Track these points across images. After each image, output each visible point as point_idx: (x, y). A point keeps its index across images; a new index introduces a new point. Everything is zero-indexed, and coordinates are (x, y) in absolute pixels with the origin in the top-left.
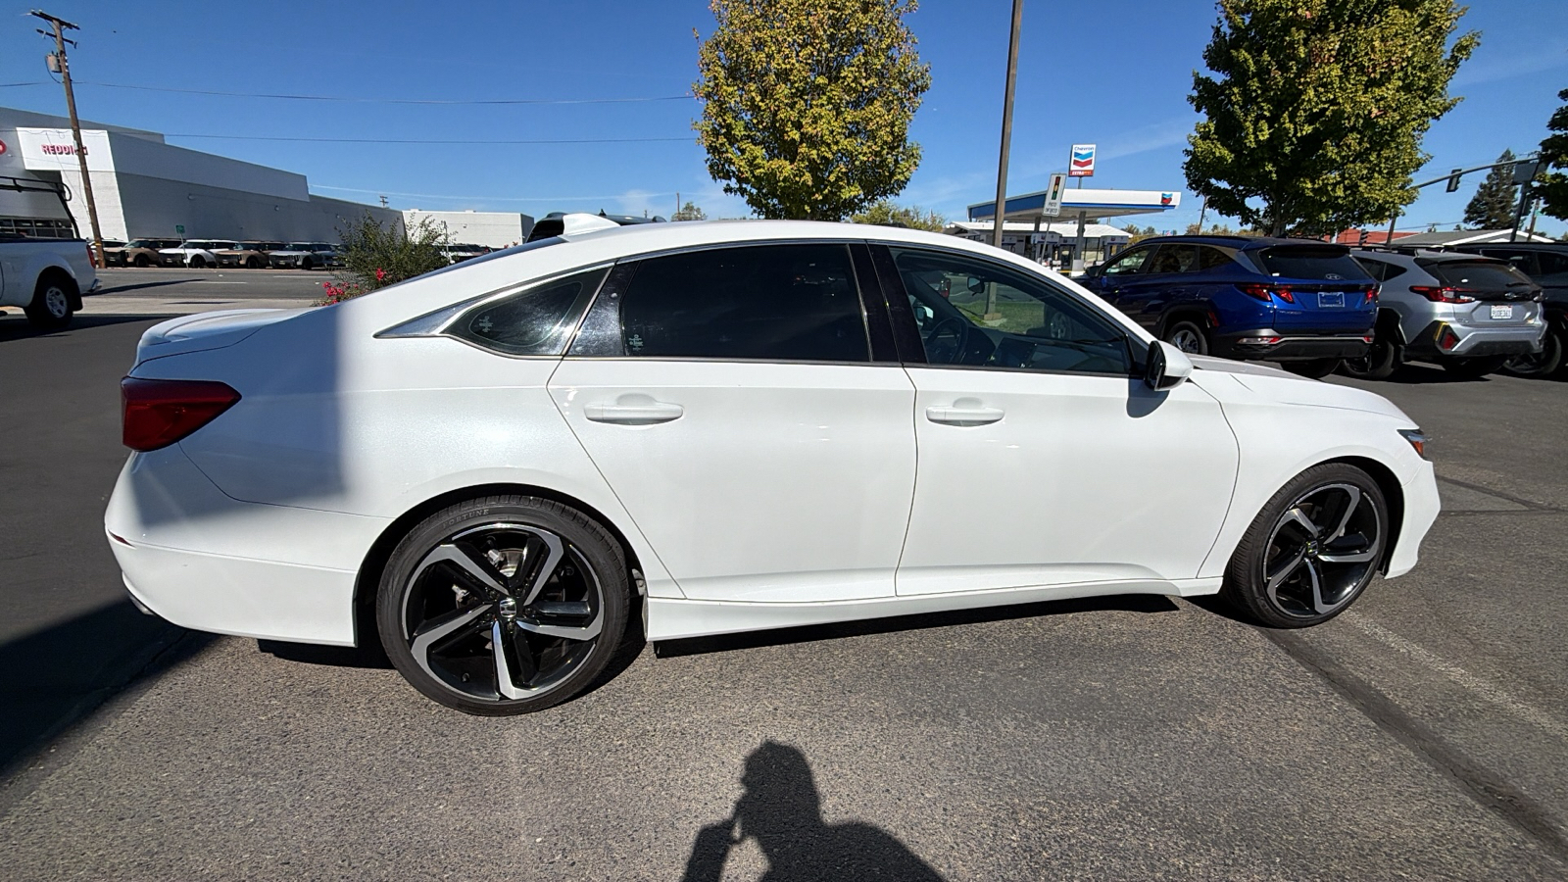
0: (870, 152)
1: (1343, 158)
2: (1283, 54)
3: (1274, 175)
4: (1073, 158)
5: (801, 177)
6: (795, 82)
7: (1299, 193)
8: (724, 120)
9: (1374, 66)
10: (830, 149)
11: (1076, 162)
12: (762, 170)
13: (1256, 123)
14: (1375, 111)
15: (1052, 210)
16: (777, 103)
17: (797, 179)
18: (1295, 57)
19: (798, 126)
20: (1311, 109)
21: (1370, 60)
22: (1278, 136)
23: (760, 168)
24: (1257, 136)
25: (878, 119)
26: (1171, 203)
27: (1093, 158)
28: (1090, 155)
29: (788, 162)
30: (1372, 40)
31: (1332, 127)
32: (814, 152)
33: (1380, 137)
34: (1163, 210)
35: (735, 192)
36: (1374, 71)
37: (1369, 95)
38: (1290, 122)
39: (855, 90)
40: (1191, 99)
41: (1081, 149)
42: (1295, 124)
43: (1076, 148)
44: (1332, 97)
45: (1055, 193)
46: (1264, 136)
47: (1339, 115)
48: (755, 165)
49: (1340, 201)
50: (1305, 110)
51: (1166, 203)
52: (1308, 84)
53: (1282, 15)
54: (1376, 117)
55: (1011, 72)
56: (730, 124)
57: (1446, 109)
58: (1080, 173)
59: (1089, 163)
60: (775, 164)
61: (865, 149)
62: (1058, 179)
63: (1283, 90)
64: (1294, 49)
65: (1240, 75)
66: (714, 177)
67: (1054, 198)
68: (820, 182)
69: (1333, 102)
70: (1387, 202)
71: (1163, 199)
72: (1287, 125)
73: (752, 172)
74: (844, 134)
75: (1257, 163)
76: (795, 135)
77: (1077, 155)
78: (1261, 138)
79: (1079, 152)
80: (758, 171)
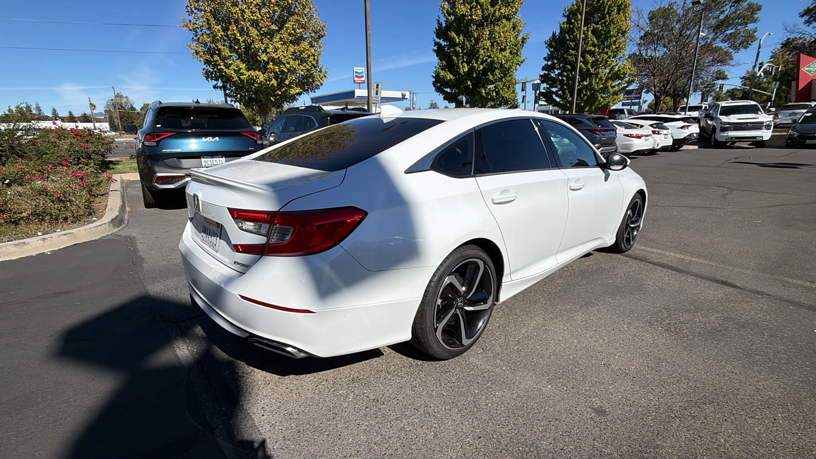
0: (305, 69)
1: (495, 80)
2: (468, 35)
3: (471, 86)
4: (355, 74)
5: (270, 81)
6: (262, 28)
7: (480, 94)
8: (217, 46)
9: (502, 43)
10: (285, 66)
11: (356, 76)
12: (245, 76)
13: (462, 63)
14: (503, 61)
15: (376, 100)
16: (251, 38)
17: (268, 82)
18: (473, 36)
19: (265, 51)
20: (483, 59)
21: (500, 40)
22: (471, 69)
23: (243, 75)
24: (463, 70)
25: (307, 52)
26: (406, 97)
27: (364, 74)
28: (362, 73)
29: (260, 73)
30: (500, 32)
31: (490, 68)
32: (277, 67)
33: (506, 71)
34: (403, 100)
35: (220, 88)
36: (502, 45)
37: (501, 55)
38: (476, 63)
39: (294, 35)
40: (435, 51)
41: (358, 70)
42: (478, 64)
43: (356, 69)
44: (489, 54)
45: (377, 92)
46: (466, 69)
47: (493, 62)
48: (240, 73)
49: (494, 97)
50: (481, 59)
51: (404, 97)
52: (480, 48)
53: (466, 18)
54: (504, 64)
55: (368, 32)
56: (220, 48)
57: (522, 62)
58: (360, 82)
59: (362, 77)
60: (252, 73)
61: (302, 67)
62: (378, 85)
63: (471, 50)
64: (473, 33)
65: (453, 44)
66: (207, 79)
67: (377, 94)
68: (280, 85)
69: (490, 57)
70: (509, 98)
71: (403, 95)
72: (475, 65)
73: (238, 77)
74: (292, 58)
75: (464, 82)
76: (264, 57)
77: (356, 72)
78: (465, 71)
79: (357, 71)
80: (242, 77)
